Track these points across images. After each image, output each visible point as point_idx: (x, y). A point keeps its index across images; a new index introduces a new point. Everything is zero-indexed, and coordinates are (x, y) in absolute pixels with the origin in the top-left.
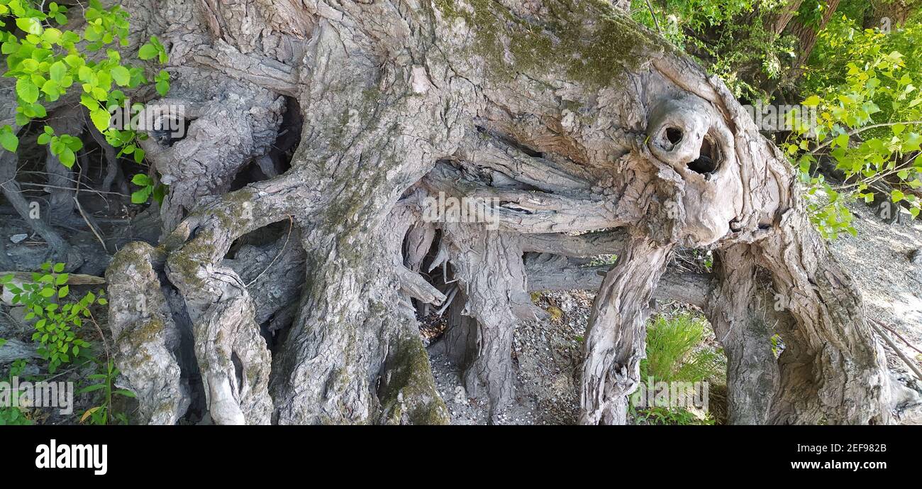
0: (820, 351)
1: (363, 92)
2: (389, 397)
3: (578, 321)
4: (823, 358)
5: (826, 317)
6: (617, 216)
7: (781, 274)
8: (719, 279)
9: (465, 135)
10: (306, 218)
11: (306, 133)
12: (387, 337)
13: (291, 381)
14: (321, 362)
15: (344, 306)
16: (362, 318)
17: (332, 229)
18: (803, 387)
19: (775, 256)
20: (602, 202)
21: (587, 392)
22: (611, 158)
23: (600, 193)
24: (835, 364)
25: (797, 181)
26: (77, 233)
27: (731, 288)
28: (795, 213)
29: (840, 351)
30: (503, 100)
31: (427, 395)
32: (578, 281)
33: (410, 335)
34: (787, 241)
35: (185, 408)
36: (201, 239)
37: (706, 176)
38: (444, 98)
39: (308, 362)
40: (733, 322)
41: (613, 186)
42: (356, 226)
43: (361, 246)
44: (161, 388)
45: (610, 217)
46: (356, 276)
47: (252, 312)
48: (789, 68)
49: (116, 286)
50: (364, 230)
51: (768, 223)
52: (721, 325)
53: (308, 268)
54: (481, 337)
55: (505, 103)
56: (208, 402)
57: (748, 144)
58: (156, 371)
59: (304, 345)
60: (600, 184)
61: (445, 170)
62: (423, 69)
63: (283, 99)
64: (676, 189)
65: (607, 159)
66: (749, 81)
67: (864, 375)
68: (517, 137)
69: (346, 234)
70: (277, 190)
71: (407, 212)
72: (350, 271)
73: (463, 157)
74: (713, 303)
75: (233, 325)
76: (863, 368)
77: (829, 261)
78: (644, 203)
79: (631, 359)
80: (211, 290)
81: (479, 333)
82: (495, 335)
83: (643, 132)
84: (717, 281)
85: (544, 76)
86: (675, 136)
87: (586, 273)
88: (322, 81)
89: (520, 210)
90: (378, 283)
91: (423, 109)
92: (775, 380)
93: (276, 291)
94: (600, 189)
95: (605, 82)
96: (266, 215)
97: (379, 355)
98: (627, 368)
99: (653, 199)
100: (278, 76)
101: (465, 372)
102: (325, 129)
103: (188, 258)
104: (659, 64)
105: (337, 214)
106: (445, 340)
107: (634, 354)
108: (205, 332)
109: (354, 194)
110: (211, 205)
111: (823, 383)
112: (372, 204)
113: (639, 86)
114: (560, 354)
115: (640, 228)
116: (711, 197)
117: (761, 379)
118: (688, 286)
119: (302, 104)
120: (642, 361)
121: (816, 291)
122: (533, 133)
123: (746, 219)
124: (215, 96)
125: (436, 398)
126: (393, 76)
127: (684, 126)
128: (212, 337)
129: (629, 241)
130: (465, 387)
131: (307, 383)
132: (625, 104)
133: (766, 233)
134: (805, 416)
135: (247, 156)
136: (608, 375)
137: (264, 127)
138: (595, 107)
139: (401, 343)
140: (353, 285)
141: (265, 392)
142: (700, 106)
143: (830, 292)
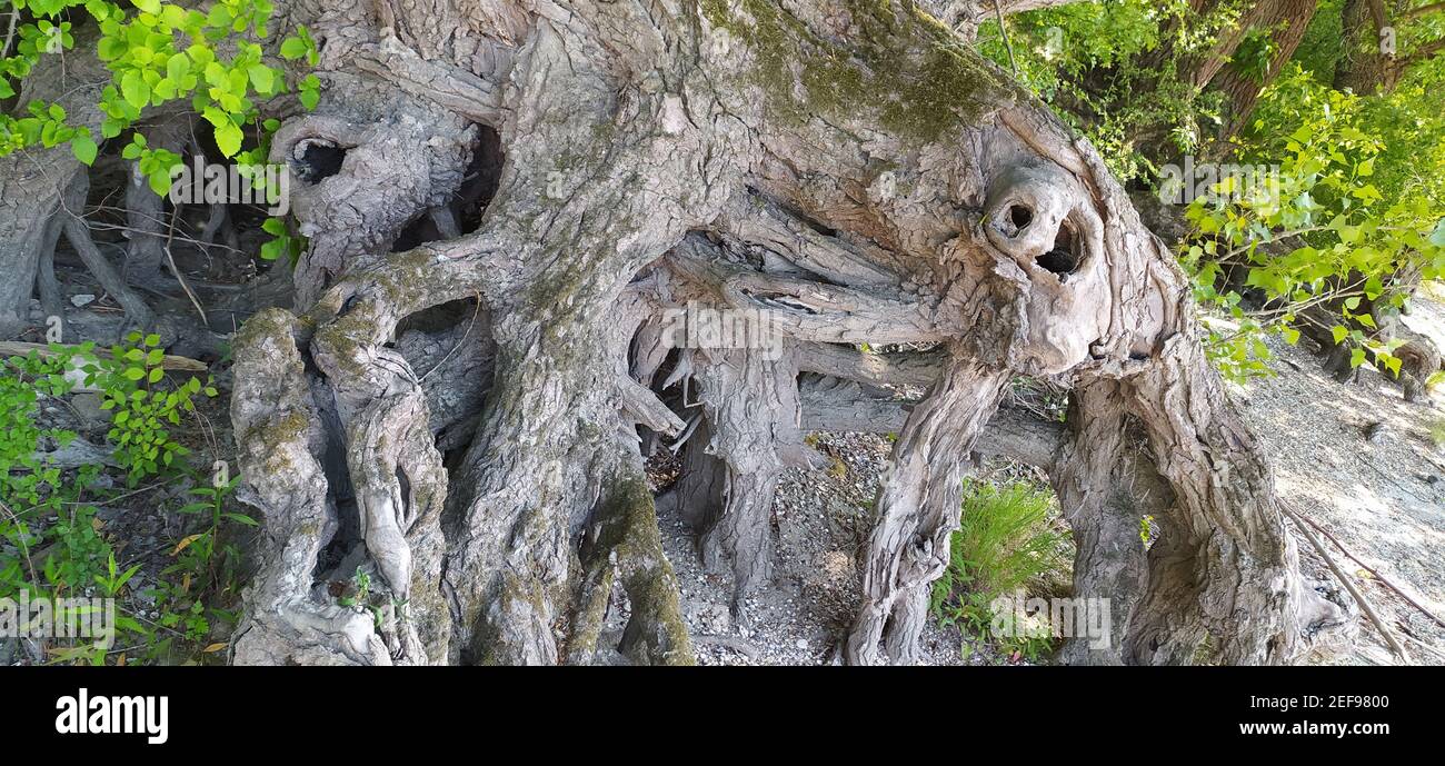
0: (1206, 539)
1: (591, 126)
2: (596, 556)
3: (869, 482)
4: (1209, 550)
5: (1218, 492)
6: (935, 325)
7: (1160, 426)
8: (1073, 431)
9: (731, 196)
10: (501, 296)
11: (508, 178)
12: (599, 474)
13: (467, 519)
14: (508, 497)
15: (545, 424)
16: (568, 444)
17: (536, 314)
18: (1181, 593)
19: (1153, 399)
20: (915, 305)
21: (874, 572)
22: (931, 243)
23: (913, 292)
24: (1225, 559)
25: (1190, 295)
26: (164, 299)
27: (1088, 444)
28: (1183, 340)
29: (1234, 540)
30: (787, 152)
31: (650, 557)
32: (874, 421)
33: (630, 475)
34: (1170, 379)
35: (330, 533)
36: (359, 311)
37: (1062, 276)
38: (705, 143)
39: (491, 495)
40: (1088, 493)
41: (932, 282)
42: (569, 313)
43: (575, 341)
44: (301, 504)
45: (925, 325)
46: (564, 384)
47: (426, 414)
48: (1212, 140)
49: (246, 364)
50: (580, 319)
51: (1145, 351)
52: (1071, 496)
53: (498, 367)
54: (730, 486)
55: (789, 156)
56: (362, 528)
57: (1123, 236)
58: (296, 482)
59: (487, 472)
60: (914, 279)
61: (698, 245)
62: (679, 99)
63: (477, 128)
64: (1019, 292)
65: (926, 244)
66: (1151, 155)
67: (1265, 576)
68: (803, 205)
69: (554, 323)
70: (462, 254)
71: (640, 301)
72: (556, 375)
73: (725, 228)
74: (1062, 464)
75: (401, 430)
76: (1264, 566)
77: (1228, 413)
78: (972, 310)
79: (939, 530)
80: (374, 380)
81: (728, 481)
82: (749, 486)
83: (979, 209)
84: (1070, 433)
85: (847, 121)
86: (1022, 217)
87: (886, 410)
88: (535, 107)
89: (800, 307)
90: (592, 397)
91: (674, 156)
92: (1141, 579)
93: (451, 397)
94: (914, 287)
95: (931, 136)
96: (445, 289)
97: (585, 498)
98: (932, 541)
99: (987, 304)
100: (473, 95)
101: (704, 537)
102: (536, 175)
103: (342, 335)
104: (1008, 117)
105: (543, 294)
106: (677, 490)
107: (944, 523)
108: (363, 435)
109: (570, 267)
110: (372, 268)
111: (1208, 585)
112: (593, 284)
113: (978, 144)
114: (840, 524)
115: (965, 345)
116: (1066, 307)
117: (1121, 576)
118: (1028, 438)
119: (504, 137)
120: (955, 535)
121: (1206, 453)
122: (825, 200)
123: (1114, 342)
124: (382, 116)
125: (662, 562)
126: (636, 106)
127: (1035, 204)
128: (372, 444)
129: (949, 363)
130: (701, 559)
131: (488, 523)
132: (957, 168)
133: (1142, 365)
134: (1180, 635)
135: (420, 205)
136: (905, 550)
137: (446, 165)
138: (914, 170)
139: (618, 484)
140: (559, 395)
141: (436, 524)
142: (1060, 179)
143: (1226, 456)
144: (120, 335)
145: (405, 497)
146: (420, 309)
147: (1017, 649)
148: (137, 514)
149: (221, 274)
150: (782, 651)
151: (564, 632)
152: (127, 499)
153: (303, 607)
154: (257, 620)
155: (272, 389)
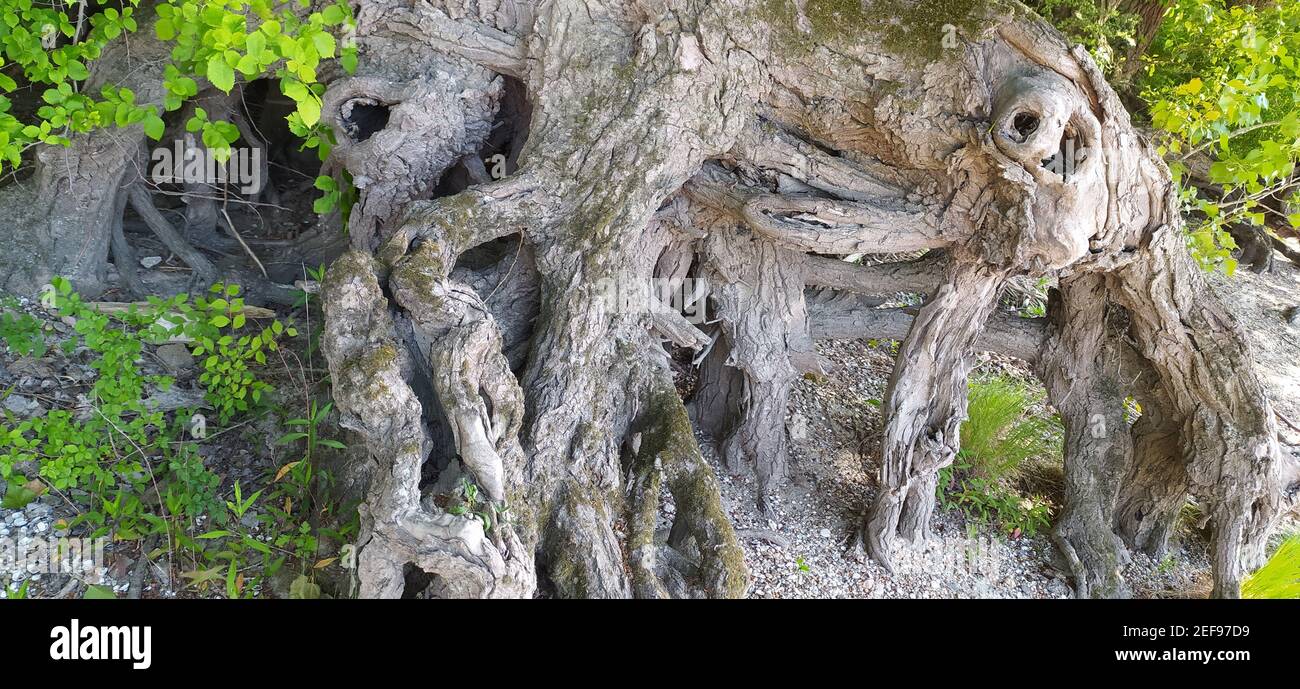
0: (1191, 415)
1: (614, 69)
2: (641, 464)
3: (860, 385)
4: (1195, 424)
5: (1202, 370)
6: (941, 232)
7: (1146, 314)
8: (1057, 325)
9: (745, 125)
10: (543, 231)
11: (539, 122)
12: (635, 389)
13: (533, 433)
14: (565, 413)
15: (590, 345)
16: (609, 363)
17: (577, 244)
18: (1163, 466)
19: (1139, 289)
20: (922, 214)
21: (890, 463)
22: (939, 155)
23: (917, 203)
24: (1211, 430)
26: (224, 257)
27: (1073, 335)
28: (1169, 231)
29: (1218, 413)
30: (794, 81)
31: (691, 461)
32: (870, 327)
33: (664, 389)
34: (1156, 268)
35: (428, 451)
36: (425, 250)
38: (720, 77)
39: (551, 412)
40: (1075, 380)
41: (936, 192)
42: (607, 241)
43: (612, 268)
44: (401, 426)
45: (931, 233)
47: (499, 339)
48: (1124, 59)
49: (338, 302)
50: (617, 247)
51: (1133, 245)
52: (1058, 385)
53: (544, 296)
54: (749, 394)
55: (796, 84)
56: (457, 445)
57: (1117, 136)
58: (395, 406)
59: (544, 392)
60: (918, 190)
61: (715, 173)
62: (694, 37)
63: (502, 80)
64: (1025, 194)
65: (933, 156)
67: (1249, 443)
68: (810, 129)
69: (594, 252)
70: (506, 194)
71: (662, 229)
72: (598, 300)
73: (741, 155)
74: (1048, 356)
75: (480, 354)
76: (1248, 435)
77: (1208, 296)
78: (978, 214)
79: (949, 421)
80: (451, 310)
81: (747, 389)
82: (767, 392)
83: (986, 119)
84: (1055, 327)
85: (851, 47)
86: (1028, 124)
87: (881, 317)
88: (560, 55)
89: (816, 223)
90: (626, 319)
91: (692, 91)
92: (1127, 456)
93: (501, 326)
94: (920, 198)
95: (934, 56)
96: (494, 227)
97: (626, 412)
98: (943, 432)
99: (992, 208)
100: (499, 48)
101: (725, 442)
102: (565, 118)
103: (418, 271)
104: (1006, 32)
105: (582, 226)
106: (696, 402)
107: (952, 415)
108: (449, 360)
109: (605, 199)
110: (428, 211)
111: (1195, 456)
112: (626, 214)
113: (980, 59)
114: (841, 424)
115: (969, 249)
116: (1069, 205)
117: (1109, 455)
118: (1014, 334)
119: (532, 85)
120: (964, 425)
121: (1189, 335)
122: (834, 124)
123: (1110, 236)
124: (418, 74)
125: (702, 465)
126: (654, 47)
127: (1041, 110)
128: (457, 368)
129: (952, 267)
130: (724, 461)
131: (552, 439)
132: (962, 82)
133: (1132, 257)
134: (1163, 505)
135: (457, 153)
136: (918, 441)
137: (477, 116)
138: (919, 88)
139: (654, 397)
140: (601, 318)
141: (516, 440)
142: (1060, 85)
143: (1208, 336)
144: (190, 291)
145: (490, 415)
146: (471, 247)
147: (1017, 527)
148: (230, 450)
149: (270, 232)
150: (808, 540)
151: (624, 532)
152: (219, 437)
153: (419, 517)
154: (377, 532)
155: (361, 324)
